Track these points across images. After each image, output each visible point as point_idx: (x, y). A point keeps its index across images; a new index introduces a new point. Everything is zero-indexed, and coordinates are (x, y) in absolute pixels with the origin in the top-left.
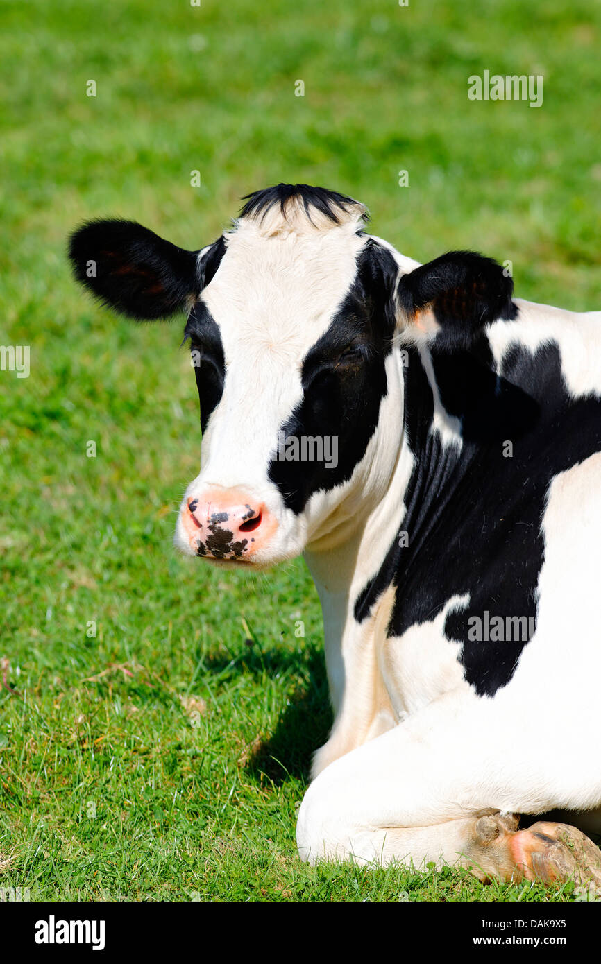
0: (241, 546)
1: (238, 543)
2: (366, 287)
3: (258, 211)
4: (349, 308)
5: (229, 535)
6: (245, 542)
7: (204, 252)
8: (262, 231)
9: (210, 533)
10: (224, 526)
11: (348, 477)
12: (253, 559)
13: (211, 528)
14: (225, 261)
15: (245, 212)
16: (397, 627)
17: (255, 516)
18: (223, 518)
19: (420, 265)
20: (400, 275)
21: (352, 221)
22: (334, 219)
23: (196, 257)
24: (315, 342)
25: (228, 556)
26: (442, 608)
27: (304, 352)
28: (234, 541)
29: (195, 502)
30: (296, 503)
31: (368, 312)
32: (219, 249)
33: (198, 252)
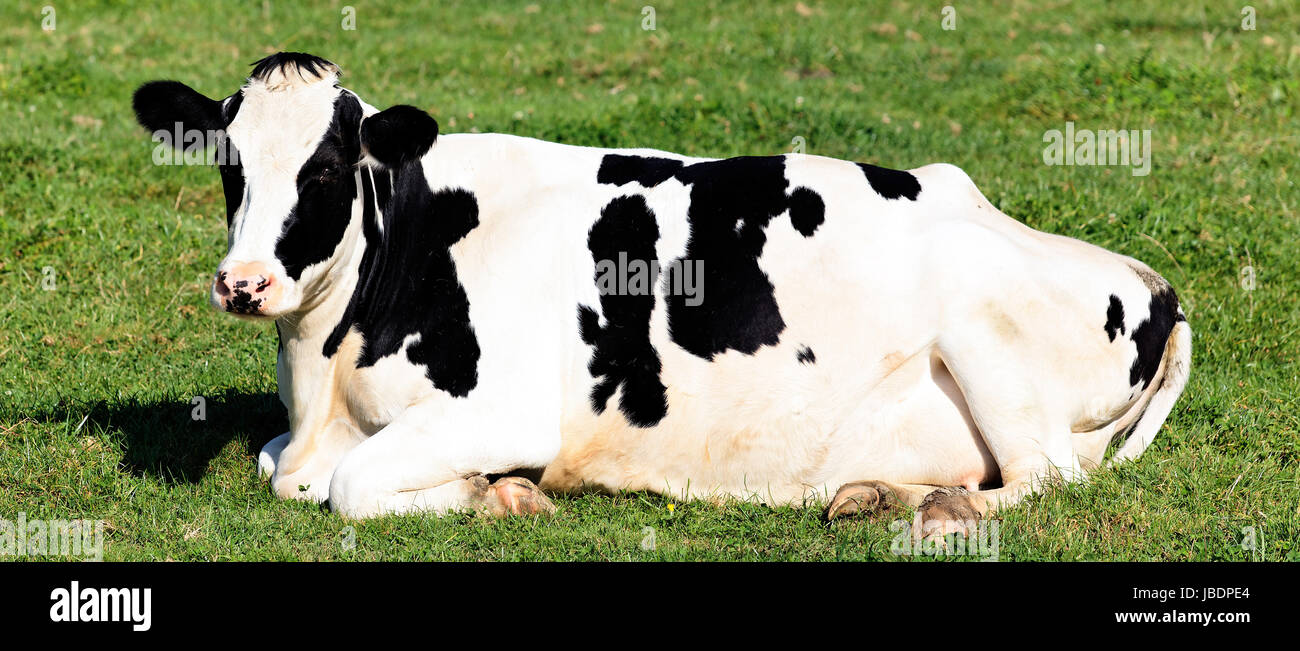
0: (257, 303)
1: (255, 301)
2: (341, 124)
3: (265, 73)
4: (329, 138)
5: (249, 296)
6: (260, 301)
7: (227, 101)
8: (268, 85)
9: (235, 295)
10: (245, 290)
11: (331, 256)
12: (267, 312)
13: (236, 291)
14: (243, 106)
15: (255, 74)
16: (368, 359)
17: (267, 282)
18: (244, 284)
19: (379, 112)
20: (364, 118)
21: (329, 77)
22: (318, 75)
23: (221, 105)
24: (305, 161)
25: (248, 311)
26: (401, 344)
27: (298, 168)
28: (252, 300)
29: (225, 274)
30: (294, 273)
31: (342, 142)
32: (238, 99)
33: (223, 101)
